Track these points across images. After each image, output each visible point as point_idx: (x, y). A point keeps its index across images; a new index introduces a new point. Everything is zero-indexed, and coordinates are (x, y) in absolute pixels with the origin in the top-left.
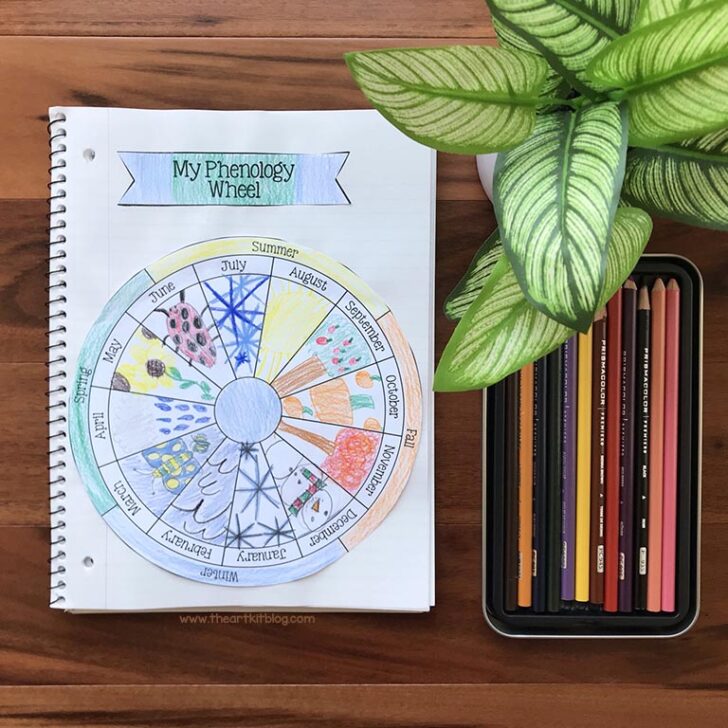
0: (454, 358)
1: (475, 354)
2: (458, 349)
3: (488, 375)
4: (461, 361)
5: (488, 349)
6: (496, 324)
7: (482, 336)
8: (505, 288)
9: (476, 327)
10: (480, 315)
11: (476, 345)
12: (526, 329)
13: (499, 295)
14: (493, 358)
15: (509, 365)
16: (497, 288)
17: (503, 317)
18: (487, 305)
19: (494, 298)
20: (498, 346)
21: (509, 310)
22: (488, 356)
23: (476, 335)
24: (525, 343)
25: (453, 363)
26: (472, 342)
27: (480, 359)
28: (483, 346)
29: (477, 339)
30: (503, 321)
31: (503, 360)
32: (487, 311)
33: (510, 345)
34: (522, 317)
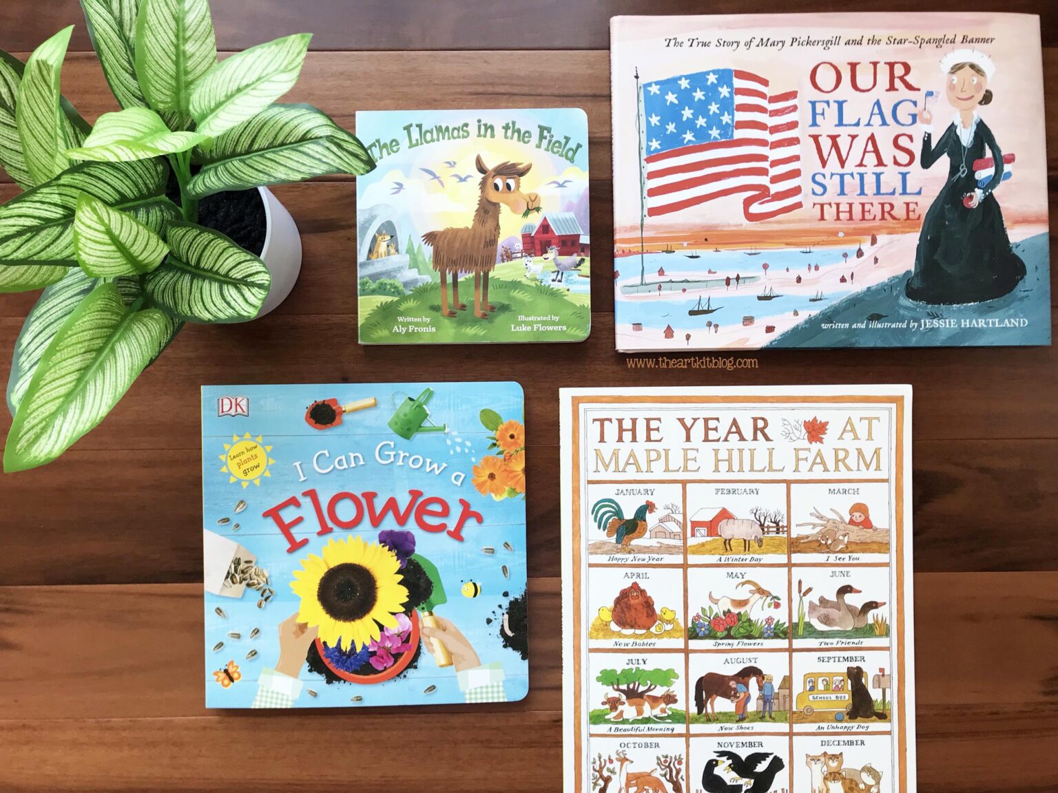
0: (18, 443)
1: (38, 437)
2: (20, 435)
3: (51, 452)
4: (26, 444)
5: (49, 432)
6: (52, 411)
7: (40, 422)
8: (50, 382)
9: (32, 416)
10: (33, 406)
11: (37, 429)
12: (78, 411)
13: (47, 388)
14: (54, 438)
15: (67, 441)
16: (42, 383)
17: (58, 405)
18: (39, 397)
19: (42, 391)
20: (57, 428)
21: (61, 399)
22: (50, 437)
23: (34, 422)
24: (78, 422)
25: (18, 447)
26: (32, 428)
27: (43, 441)
28: (44, 430)
29: (37, 425)
30: (58, 409)
31: (62, 438)
32: (40, 402)
33: (66, 426)
34: (74, 403)
